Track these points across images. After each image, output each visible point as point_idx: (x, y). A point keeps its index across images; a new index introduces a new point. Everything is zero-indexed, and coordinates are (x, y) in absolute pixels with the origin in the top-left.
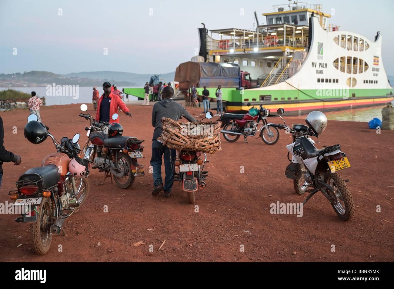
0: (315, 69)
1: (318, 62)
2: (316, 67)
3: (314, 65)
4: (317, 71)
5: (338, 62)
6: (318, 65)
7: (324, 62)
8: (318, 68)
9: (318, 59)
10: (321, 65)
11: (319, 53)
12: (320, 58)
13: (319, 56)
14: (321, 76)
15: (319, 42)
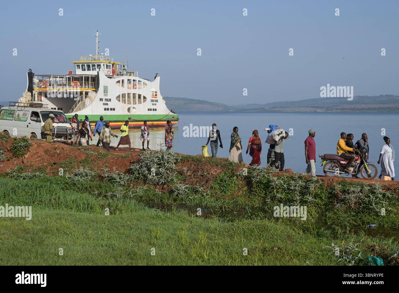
0: (102, 103)
1: (104, 98)
2: (102, 101)
3: (101, 100)
4: (103, 103)
5: (120, 97)
6: (104, 100)
7: (108, 98)
8: (104, 102)
9: (104, 96)
10: (106, 100)
11: (104, 93)
12: (105, 95)
13: (105, 94)
14: (106, 107)
15: (105, 85)
